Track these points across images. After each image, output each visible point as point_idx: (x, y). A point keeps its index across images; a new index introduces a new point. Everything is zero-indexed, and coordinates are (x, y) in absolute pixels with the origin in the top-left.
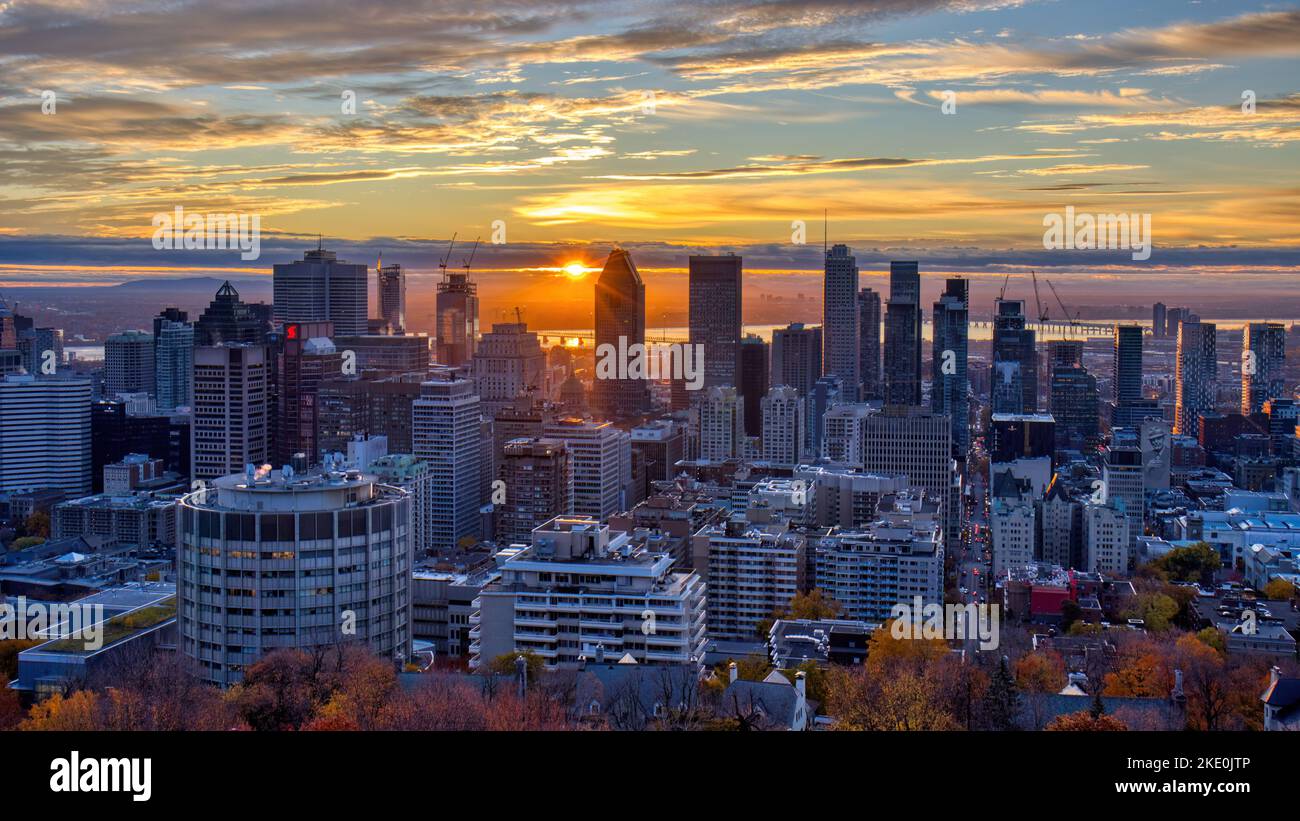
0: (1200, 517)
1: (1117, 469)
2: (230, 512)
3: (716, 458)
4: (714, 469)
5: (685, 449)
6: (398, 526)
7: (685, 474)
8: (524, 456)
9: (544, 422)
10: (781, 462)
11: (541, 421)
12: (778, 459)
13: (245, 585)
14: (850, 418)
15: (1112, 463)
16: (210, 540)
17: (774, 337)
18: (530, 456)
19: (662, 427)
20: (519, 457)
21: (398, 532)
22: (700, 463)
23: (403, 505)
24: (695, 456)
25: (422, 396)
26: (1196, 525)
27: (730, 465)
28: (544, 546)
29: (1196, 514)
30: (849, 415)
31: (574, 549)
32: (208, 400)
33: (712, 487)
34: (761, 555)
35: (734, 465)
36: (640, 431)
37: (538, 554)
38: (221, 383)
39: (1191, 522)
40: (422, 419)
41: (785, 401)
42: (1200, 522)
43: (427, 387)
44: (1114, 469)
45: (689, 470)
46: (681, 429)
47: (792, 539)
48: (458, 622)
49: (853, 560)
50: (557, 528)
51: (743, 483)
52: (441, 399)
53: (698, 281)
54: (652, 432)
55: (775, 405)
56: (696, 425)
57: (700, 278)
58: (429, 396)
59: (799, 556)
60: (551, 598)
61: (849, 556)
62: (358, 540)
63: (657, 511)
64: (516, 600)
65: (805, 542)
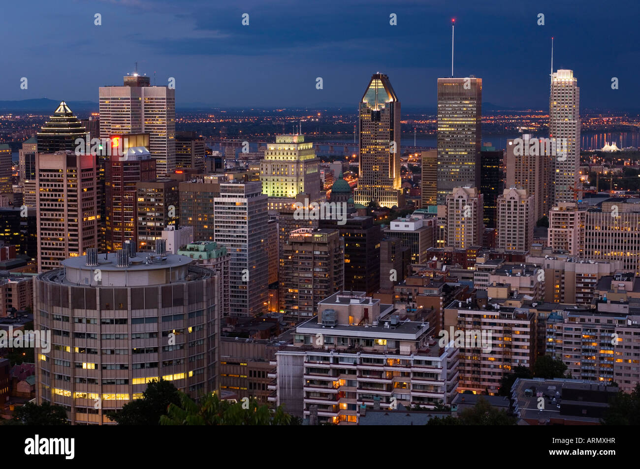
2: (76, 286)
4: (458, 255)
5: (434, 238)
7: (434, 259)
8: (305, 243)
10: (514, 249)
13: (89, 344)
14: (572, 213)
16: (60, 308)
18: (310, 243)
19: (416, 220)
20: (301, 244)
21: (209, 303)
22: (448, 249)
23: (212, 282)
25: (221, 194)
28: (327, 316)
32: (50, 197)
34: (500, 325)
36: (398, 224)
37: (323, 322)
38: (61, 183)
40: (221, 213)
41: (517, 199)
43: (225, 187)
46: (431, 222)
47: (527, 311)
48: (255, 376)
49: (576, 329)
50: (338, 301)
51: (483, 266)
52: (236, 196)
53: (445, 99)
54: (407, 223)
55: (509, 202)
56: (443, 219)
57: (447, 97)
58: (227, 194)
59: (532, 326)
60: (334, 358)
61: (574, 327)
62: (179, 310)
63: (413, 288)
64: (305, 359)
65: (537, 315)
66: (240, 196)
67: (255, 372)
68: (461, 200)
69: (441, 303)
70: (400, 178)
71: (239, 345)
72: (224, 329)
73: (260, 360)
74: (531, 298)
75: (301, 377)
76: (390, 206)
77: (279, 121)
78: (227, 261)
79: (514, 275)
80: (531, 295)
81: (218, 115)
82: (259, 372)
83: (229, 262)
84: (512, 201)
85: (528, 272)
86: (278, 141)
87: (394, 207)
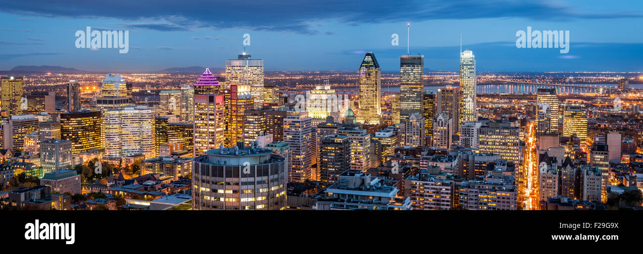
1: (596, 153)
2: (213, 165)
4: (411, 150)
6: (281, 172)
7: (399, 152)
14: (473, 128)
16: (205, 176)
18: (334, 143)
20: (329, 143)
21: (281, 175)
22: (406, 147)
23: (283, 163)
28: (343, 182)
31: (356, 185)
33: (410, 158)
36: (379, 133)
37: (340, 186)
39: (631, 178)
41: (443, 120)
45: (401, 150)
47: (448, 182)
49: (476, 192)
50: (348, 175)
51: (425, 156)
52: (295, 118)
54: (384, 133)
56: (403, 131)
58: (290, 117)
59: (452, 190)
60: (346, 205)
61: (474, 190)
62: (265, 178)
64: (331, 206)
65: (454, 184)
66: (297, 118)
69: (403, 177)
70: (381, 109)
71: (296, 197)
72: (288, 189)
73: (306, 206)
74: (451, 174)
76: (375, 124)
77: (318, 78)
79: (442, 162)
80: (451, 173)
81: (287, 75)
84: (440, 121)
85: (449, 160)
86: (317, 89)
87: (377, 124)
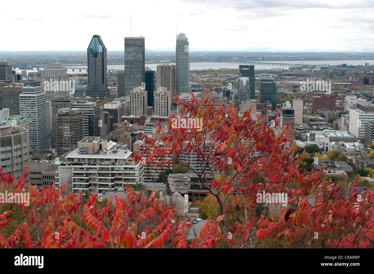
0: (314, 133)
1: (285, 116)
3: (137, 114)
4: (136, 119)
5: (125, 112)
6: (24, 143)
7: (126, 121)
8: (66, 115)
9: (71, 102)
10: (162, 116)
11: (70, 101)
12: (161, 115)
14: (188, 99)
15: (284, 114)
17: (157, 68)
18: (68, 115)
19: (116, 103)
20: (64, 115)
21: (24, 145)
22: (131, 116)
23: (25, 134)
24: (129, 114)
25: (23, 92)
26: (313, 135)
27: (143, 117)
28: (83, 148)
29: (313, 132)
30: (187, 98)
31: (94, 149)
33: (136, 126)
35: (144, 117)
36: (108, 105)
37: (81, 151)
39: (311, 135)
40: (23, 101)
41: (163, 93)
42: (314, 135)
43: (25, 89)
44: (284, 116)
45: (127, 119)
46: (123, 104)
48: (45, 178)
50: (87, 141)
52: (31, 93)
53: (128, 47)
54: (112, 105)
55: (159, 94)
56: (129, 102)
57: (129, 46)
58: (26, 92)
60: (86, 168)
63: (117, 135)
64: (73, 169)
66: (32, 93)
67: (45, 176)
68: (137, 94)
69: (131, 141)
71: (37, 164)
75: (71, 177)
78: (27, 125)
82: (48, 177)
83: (28, 125)
